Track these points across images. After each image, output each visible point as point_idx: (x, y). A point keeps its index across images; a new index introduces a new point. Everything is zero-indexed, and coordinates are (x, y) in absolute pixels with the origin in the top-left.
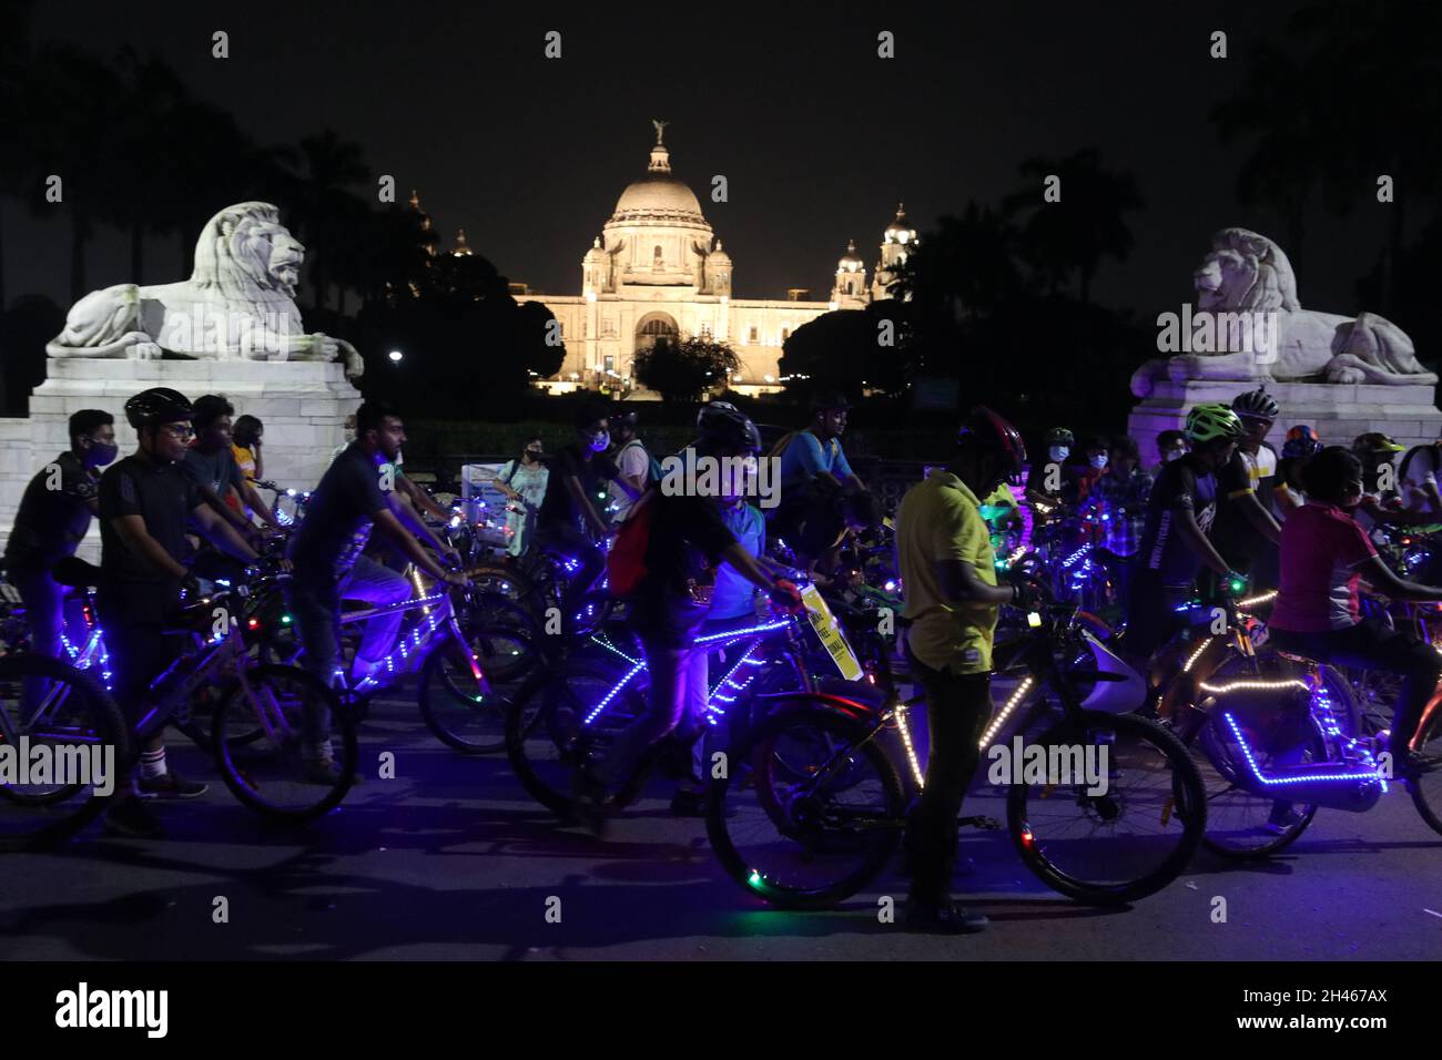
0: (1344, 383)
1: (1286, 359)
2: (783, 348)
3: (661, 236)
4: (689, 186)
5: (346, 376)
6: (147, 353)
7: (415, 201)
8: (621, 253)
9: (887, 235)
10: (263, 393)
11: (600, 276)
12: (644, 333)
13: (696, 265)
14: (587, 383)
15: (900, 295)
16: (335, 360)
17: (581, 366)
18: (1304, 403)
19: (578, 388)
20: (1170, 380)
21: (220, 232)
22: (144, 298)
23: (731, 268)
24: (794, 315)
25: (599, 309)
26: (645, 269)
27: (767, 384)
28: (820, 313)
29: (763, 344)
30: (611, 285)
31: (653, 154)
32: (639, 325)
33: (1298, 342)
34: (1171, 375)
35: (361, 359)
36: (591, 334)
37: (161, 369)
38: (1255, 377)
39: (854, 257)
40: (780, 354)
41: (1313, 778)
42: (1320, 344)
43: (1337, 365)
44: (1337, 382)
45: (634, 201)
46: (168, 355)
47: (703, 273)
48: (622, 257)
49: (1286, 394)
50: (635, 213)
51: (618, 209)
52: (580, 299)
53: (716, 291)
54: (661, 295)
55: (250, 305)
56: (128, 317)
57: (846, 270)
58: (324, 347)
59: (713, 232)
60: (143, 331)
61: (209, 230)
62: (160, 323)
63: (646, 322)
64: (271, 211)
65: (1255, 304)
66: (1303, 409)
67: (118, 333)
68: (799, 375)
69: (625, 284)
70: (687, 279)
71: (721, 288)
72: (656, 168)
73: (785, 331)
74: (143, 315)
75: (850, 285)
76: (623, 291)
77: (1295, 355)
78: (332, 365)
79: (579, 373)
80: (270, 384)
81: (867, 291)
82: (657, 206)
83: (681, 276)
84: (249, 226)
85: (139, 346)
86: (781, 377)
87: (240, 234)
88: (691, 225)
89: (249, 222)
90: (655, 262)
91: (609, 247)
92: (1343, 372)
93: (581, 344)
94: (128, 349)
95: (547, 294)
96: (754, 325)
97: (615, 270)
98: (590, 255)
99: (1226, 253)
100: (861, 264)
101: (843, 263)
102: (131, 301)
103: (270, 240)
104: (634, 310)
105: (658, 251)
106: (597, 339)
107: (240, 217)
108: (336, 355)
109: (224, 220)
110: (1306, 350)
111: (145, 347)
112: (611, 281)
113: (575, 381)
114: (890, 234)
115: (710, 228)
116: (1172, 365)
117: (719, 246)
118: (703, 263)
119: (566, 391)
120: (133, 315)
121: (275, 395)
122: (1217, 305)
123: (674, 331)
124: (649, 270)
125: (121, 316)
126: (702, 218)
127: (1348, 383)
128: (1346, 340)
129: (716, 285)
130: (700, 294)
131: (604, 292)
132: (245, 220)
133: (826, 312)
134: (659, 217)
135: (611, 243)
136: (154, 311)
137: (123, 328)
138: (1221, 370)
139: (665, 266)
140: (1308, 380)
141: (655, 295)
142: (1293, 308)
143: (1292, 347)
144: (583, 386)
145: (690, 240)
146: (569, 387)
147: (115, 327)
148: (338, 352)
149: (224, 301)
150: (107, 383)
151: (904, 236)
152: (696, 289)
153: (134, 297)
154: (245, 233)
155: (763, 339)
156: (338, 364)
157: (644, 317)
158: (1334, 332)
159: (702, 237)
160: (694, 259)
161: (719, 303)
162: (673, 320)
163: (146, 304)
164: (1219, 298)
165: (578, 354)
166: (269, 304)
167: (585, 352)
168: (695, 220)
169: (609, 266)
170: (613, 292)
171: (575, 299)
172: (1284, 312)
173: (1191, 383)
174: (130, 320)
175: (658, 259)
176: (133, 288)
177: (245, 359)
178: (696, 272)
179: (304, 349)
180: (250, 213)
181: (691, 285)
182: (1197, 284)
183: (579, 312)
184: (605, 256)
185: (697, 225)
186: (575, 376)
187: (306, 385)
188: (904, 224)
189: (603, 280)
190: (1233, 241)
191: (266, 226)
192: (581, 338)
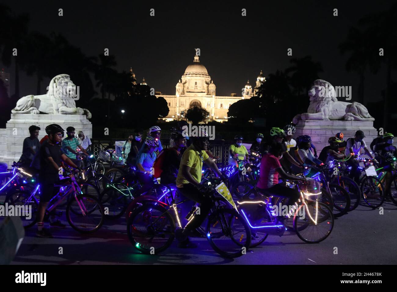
0: (348, 121)
1: (333, 114)
2: (229, 109)
3: (197, 79)
4: (204, 66)
5: (87, 118)
6: (36, 112)
7: (131, 70)
8: (186, 84)
9: (258, 79)
10: (64, 123)
11: (180, 90)
12: (192, 105)
13: (206, 87)
14: (176, 119)
15: (259, 95)
16: (83, 114)
17: (175, 114)
18: (337, 126)
19: (174, 120)
20: (302, 120)
21: (55, 82)
22: (36, 98)
23: (215, 88)
24: (233, 100)
25: (180, 99)
26: (192, 88)
27: (225, 119)
28: (238, 100)
29: (224, 108)
30: (183, 92)
31: (195, 57)
32: (191, 103)
33: (336, 109)
34: (302, 118)
35: (91, 114)
36: (178, 105)
37: (39, 116)
38: (324, 119)
39: (249, 85)
40: (228, 111)
41: (266, 226)
42: (342, 110)
43: (347, 116)
44: (347, 120)
45: (190, 70)
46: (41, 113)
47: (208, 89)
48: (186, 85)
49: (333, 124)
50: (190, 73)
51: (185, 72)
52: (175, 96)
53: (211, 94)
54: (197, 95)
55: (62, 100)
56: (31, 103)
57: (247, 88)
58: (80, 111)
59: (211, 78)
60: (35, 107)
61: (52, 81)
62: (39, 105)
63: (192, 102)
64: (68, 77)
65: (324, 100)
66: (337, 128)
67: (29, 107)
68: (232, 117)
69: (187, 92)
70: (204, 91)
71: (213, 93)
72: (195, 61)
73: (230, 105)
74: (35, 103)
75: (248, 92)
76: (186, 94)
77: (335, 113)
78: (82, 116)
79: (175, 116)
80: (66, 120)
81: (252, 94)
82: (195, 71)
83: (202, 90)
84: (62, 80)
85: (34, 111)
86: (228, 117)
87: (60, 82)
88: (205, 76)
89: (62, 79)
90: (195, 86)
91: (183, 82)
92: (348, 118)
93: (175, 108)
94: (31, 111)
95: (166, 95)
96: (221, 103)
97: (184, 88)
98: (178, 84)
99: (316, 86)
100: (251, 86)
101: (246, 86)
102: (32, 99)
103: (67, 84)
104: (189, 99)
105: (196, 83)
106: (179, 107)
107: (60, 78)
108: (83, 113)
109: (56, 79)
110: (339, 112)
111: (36, 111)
112: (183, 91)
113: (173, 118)
114: (258, 78)
115: (210, 77)
116: (302, 116)
117: (212, 82)
118: (208, 87)
119: (171, 121)
120: (33, 103)
121: (67, 123)
122: (315, 99)
123: (200, 105)
124: (194, 88)
125: (29, 103)
126: (208, 74)
127: (350, 121)
128: (349, 109)
129: (211, 92)
130: (207, 95)
131: (181, 94)
132: (61, 79)
133: (240, 99)
134: (196, 74)
135: (183, 81)
136: (38, 102)
137: (30, 106)
138: (314, 117)
139: (198, 87)
140: (339, 120)
141: (195, 95)
142: (335, 101)
143: (335, 111)
144: (175, 119)
145: (204, 80)
146: (172, 120)
147: (28, 106)
148: (84, 112)
149: (55, 99)
150: (25, 120)
151: (262, 79)
152: (206, 93)
153: (33, 98)
154: (61, 82)
155: (224, 107)
156: (84, 115)
157: (192, 101)
158: (346, 107)
159: (208, 80)
160: (206, 85)
161: (212, 97)
162: (200, 102)
163: (36, 100)
164: (315, 98)
165: (174, 111)
166: (67, 100)
167: (176, 110)
168: (206, 75)
169: (183, 87)
170: (184, 94)
171: (174, 96)
172: (333, 102)
173: (307, 121)
174: (32, 104)
175: (196, 85)
176: (33, 96)
177: (60, 114)
178: (206, 89)
179: (74, 111)
180: (62, 77)
181: (205, 92)
182: (309, 94)
183: (174, 99)
184: (182, 85)
185: (206, 76)
186: (173, 117)
187: (75, 121)
188: (262, 76)
189: (181, 91)
190: (319, 83)
191: (66, 80)
192: (175, 107)
